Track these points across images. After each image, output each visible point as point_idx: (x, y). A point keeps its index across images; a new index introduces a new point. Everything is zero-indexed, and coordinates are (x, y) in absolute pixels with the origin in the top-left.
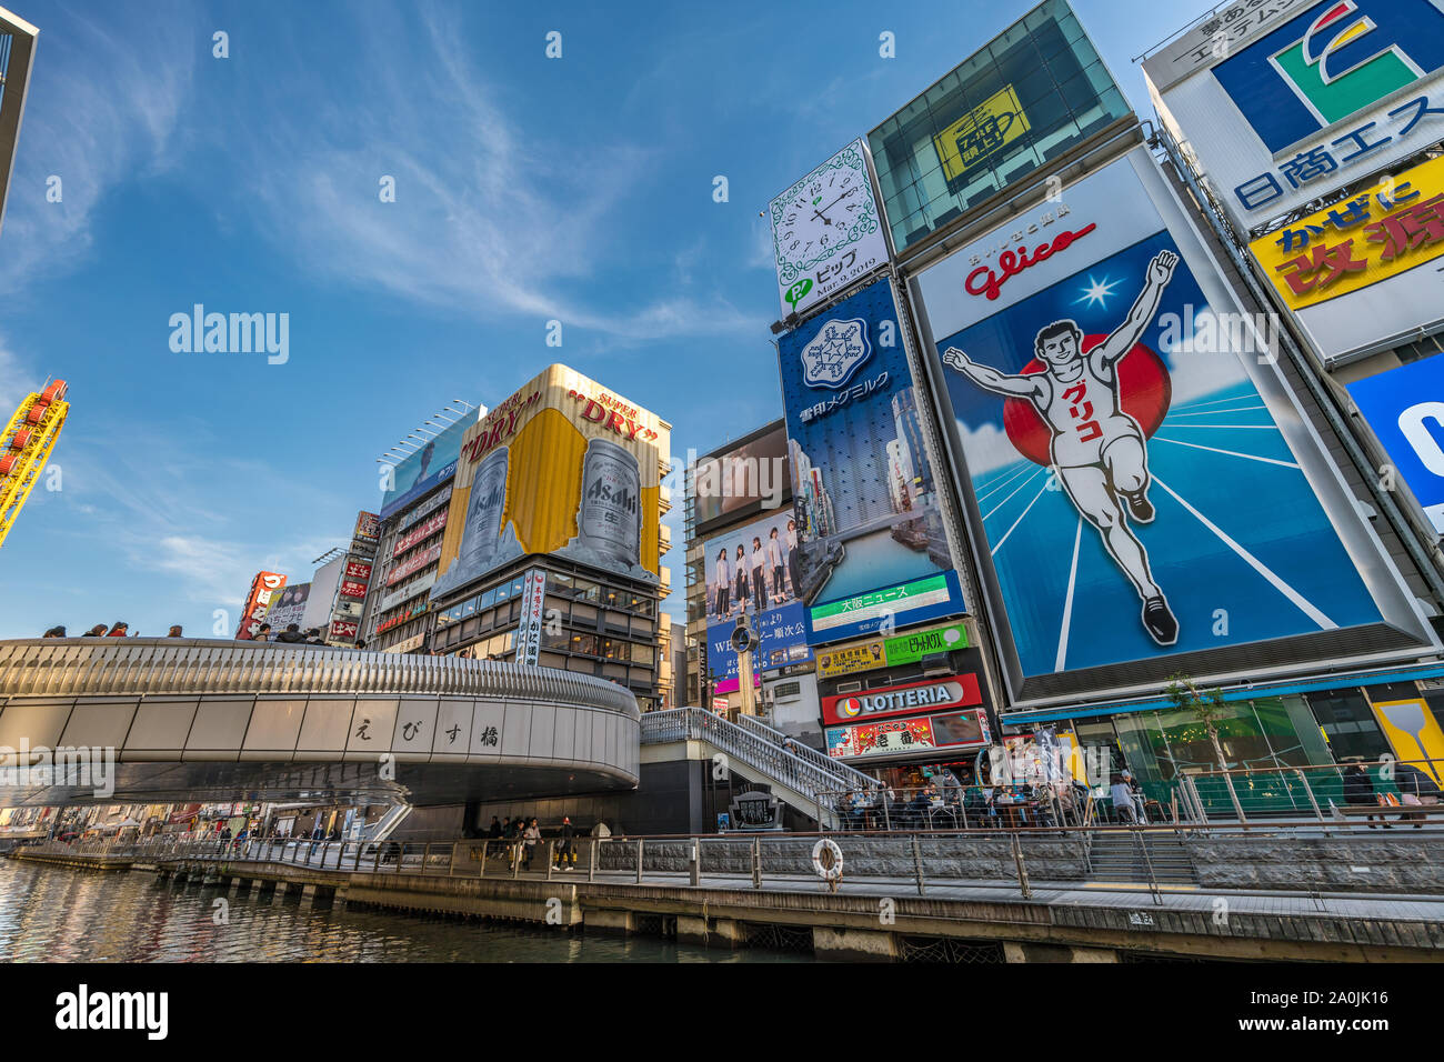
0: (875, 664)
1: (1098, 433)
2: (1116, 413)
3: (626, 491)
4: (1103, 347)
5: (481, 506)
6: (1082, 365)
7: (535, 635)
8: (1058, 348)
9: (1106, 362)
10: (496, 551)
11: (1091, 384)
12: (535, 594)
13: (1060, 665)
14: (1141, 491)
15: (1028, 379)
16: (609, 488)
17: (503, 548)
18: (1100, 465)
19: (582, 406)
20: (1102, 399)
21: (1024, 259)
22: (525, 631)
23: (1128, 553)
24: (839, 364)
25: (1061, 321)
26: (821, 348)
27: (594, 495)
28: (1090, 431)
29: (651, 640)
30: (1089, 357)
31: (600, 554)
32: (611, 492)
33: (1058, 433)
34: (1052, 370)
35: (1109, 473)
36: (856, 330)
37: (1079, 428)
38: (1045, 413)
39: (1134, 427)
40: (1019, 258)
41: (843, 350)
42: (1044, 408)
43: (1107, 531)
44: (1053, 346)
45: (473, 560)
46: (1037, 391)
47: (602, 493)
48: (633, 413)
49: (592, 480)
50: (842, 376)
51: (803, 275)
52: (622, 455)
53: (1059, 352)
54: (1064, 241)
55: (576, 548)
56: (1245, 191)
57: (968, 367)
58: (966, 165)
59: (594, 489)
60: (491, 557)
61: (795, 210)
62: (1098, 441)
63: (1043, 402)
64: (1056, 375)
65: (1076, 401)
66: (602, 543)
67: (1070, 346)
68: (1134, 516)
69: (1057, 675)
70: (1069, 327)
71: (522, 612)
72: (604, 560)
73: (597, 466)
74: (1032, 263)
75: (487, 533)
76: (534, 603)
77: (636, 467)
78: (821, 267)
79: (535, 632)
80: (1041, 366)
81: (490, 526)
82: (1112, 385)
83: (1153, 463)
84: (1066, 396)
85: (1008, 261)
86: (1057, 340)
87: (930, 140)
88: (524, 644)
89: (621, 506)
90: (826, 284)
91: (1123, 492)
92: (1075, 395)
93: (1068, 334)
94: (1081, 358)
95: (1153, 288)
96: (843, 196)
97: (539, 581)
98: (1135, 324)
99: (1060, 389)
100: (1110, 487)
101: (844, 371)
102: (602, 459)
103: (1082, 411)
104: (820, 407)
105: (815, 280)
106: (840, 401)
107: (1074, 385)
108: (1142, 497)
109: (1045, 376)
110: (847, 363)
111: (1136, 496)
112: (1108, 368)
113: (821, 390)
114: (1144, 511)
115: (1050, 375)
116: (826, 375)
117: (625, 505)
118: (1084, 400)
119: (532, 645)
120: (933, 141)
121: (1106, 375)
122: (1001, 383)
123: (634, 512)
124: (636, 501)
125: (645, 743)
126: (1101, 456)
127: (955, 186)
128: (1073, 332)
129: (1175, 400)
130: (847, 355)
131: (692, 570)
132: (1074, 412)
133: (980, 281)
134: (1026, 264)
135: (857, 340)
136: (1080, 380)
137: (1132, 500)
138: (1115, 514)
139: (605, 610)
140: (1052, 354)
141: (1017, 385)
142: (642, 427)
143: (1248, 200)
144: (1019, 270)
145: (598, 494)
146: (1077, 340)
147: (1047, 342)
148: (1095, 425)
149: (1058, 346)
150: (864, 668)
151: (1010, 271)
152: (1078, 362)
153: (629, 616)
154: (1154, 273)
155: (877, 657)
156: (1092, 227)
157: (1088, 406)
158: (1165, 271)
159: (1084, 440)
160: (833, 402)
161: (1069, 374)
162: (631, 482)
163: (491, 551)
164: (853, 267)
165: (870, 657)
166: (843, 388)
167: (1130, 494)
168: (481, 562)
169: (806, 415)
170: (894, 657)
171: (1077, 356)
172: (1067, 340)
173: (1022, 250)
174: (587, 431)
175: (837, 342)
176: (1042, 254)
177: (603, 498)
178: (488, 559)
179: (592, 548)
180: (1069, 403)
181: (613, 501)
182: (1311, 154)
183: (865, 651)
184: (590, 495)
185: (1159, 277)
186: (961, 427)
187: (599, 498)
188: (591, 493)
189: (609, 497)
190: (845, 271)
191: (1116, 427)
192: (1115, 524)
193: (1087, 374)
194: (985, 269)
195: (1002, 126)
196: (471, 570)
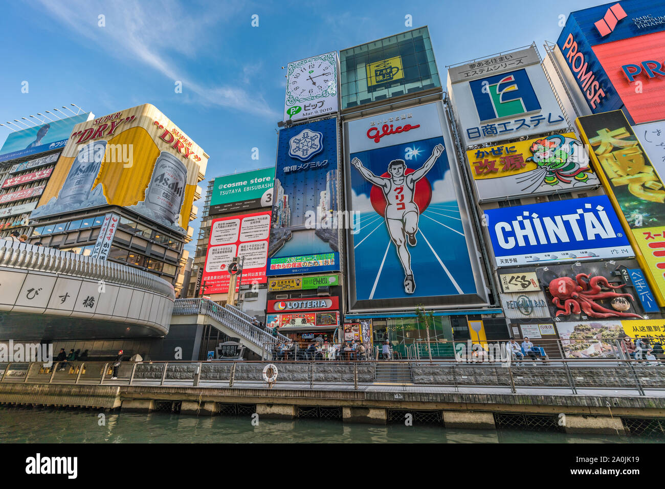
0: (297, 288)
1: (404, 208)
2: (411, 202)
3: (177, 183)
4: (413, 174)
5: (81, 171)
6: (404, 179)
7: (106, 250)
8: (396, 170)
9: (412, 181)
10: (87, 198)
11: (405, 188)
12: (110, 228)
13: (371, 297)
14: (414, 234)
15: (383, 179)
16: (168, 180)
17: (91, 198)
18: (402, 220)
19: (161, 132)
20: (408, 194)
21: (392, 129)
22: (99, 247)
23: (404, 256)
24: (307, 150)
25: (400, 160)
26: (300, 140)
27: (159, 181)
28: (401, 206)
29: (176, 263)
30: (407, 177)
31: (156, 213)
32: (169, 182)
33: (390, 204)
34: (393, 178)
35: (404, 224)
36: (318, 137)
37: (398, 204)
38: (387, 195)
39: (417, 208)
40: (390, 129)
41: (310, 144)
42: (387, 193)
43: (399, 246)
44: (395, 169)
45: (68, 201)
46: (385, 186)
47: (164, 181)
48: (190, 144)
49: (159, 173)
50: (307, 156)
51: (297, 104)
52: (179, 164)
53: (397, 171)
54: (408, 128)
55: (142, 207)
56: (470, 131)
57: (361, 168)
58: (377, 82)
59: (159, 178)
60: (83, 201)
61: (299, 72)
62: (403, 211)
63: (387, 190)
64: (394, 181)
65: (399, 193)
66: (158, 208)
67: (401, 171)
68: (410, 244)
69: (369, 300)
70: (402, 163)
71: (100, 236)
72: (157, 217)
73: (163, 166)
74: (394, 133)
75: (82, 187)
76: (108, 232)
77: (186, 172)
78: (307, 103)
79: (106, 248)
80: (388, 175)
81: (85, 183)
82: (412, 190)
83: (420, 224)
84: (395, 190)
85: (385, 128)
86: (397, 167)
87: (365, 65)
88: (97, 254)
89: (173, 191)
90: (308, 112)
91: (408, 233)
92: (399, 191)
93: (401, 165)
94: (404, 177)
95: (434, 157)
96: (323, 75)
97: (114, 221)
98: (425, 169)
99: (394, 187)
100: (403, 230)
101: (309, 154)
102: (167, 164)
103: (400, 198)
104: (294, 168)
105: (303, 108)
106: (304, 167)
107: (399, 186)
108: (413, 236)
109: (389, 180)
110: (311, 151)
111: (412, 235)
112: (412, 183)
113: (296, 160)
114: (413, 242)
115: (392, 180)
116: (300, 153)
117: (175, 191)
118: (401, 194)
119: (103, 255)
120: (366, 67)
121: (411, 186)
122: (372, 178)
123: (180, 196)
124: (182, 190)
125: (175, 314)
126: (403, 217)
127: (371, 89)
128: (403, 166)
129: (432, 202)
130: (311, 147)
131: (203, 231)
132: (397, 197)
133: (373, 133)
134: (392, 132)
135: (317, 142)
136: (402, 185)
137: (410, 236)
138: (403, 241)
139: (152, 243)
140: (394, 172)
141: (378, 181)
142: (193, 153)
143: (470, 135)
144: (388, 134)
145: (161, 181)
146: (404, 169)
147: (393, 167)
148: (403, 204)
149: (397, 169)
150: (291, 289)
151: (386, 133)
152: (402, 178)
153: (166, 249)
154: (435, 151)
155: (298, 285)
156: (418, 126)
157: (402, 196)
158: (439, 151)
159: (398, 209)
160: (301, 167)
161: (398, 182)
162: (181, 179)
163: (83, 198)
164: (322, 108)
165: (295, 284)
166: (306, 162)
167: (410, 234)
168: (74, 203)
169: (286, 169)
170: (306, 285)
171: (403, 175)
172: (400, 168)
173: (392, 126)
174: (161, 146)
175: (308, 140)
176: (399, 130)
177: (163, 184)
178: (81, 202)
179: (151, 209)
180: (396, 193)
181: (169, 187)
182: (491, 126)
183: (293, 282)
184: (156, 181)
185: (437, 154)
186: (353, 193)
187: (161, 184)
188: (157, 180)
189: (167, 184)
190: (317, 109)
191: (411, 207)
192: (402, 245)
193: (404, 184)
194: (376, 129)
195: (394, 70)
196: (66, 206)
